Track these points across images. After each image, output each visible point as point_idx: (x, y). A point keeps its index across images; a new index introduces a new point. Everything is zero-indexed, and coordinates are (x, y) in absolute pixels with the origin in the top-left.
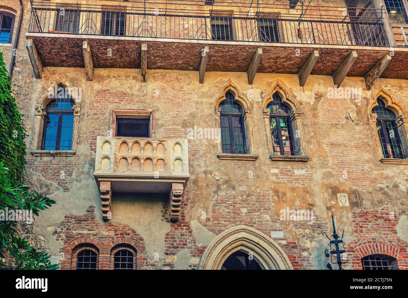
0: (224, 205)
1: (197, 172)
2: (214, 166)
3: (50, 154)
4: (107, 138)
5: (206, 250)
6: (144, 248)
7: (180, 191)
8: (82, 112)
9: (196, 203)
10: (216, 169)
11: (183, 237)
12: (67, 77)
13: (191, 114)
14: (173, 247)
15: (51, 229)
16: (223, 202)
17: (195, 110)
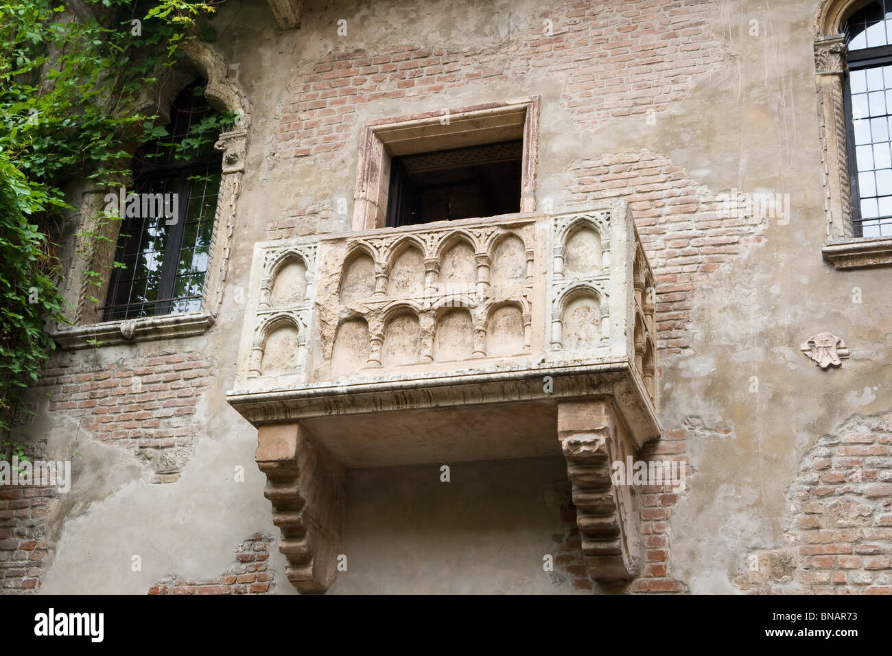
0: (865, 487)
1: (724, 342)
2: (810, 304)
3: (121, 335)
8: (252, 154)
9: (717, 485)
10: (820, 316)
13: (700, 87)
17: (718, 66)
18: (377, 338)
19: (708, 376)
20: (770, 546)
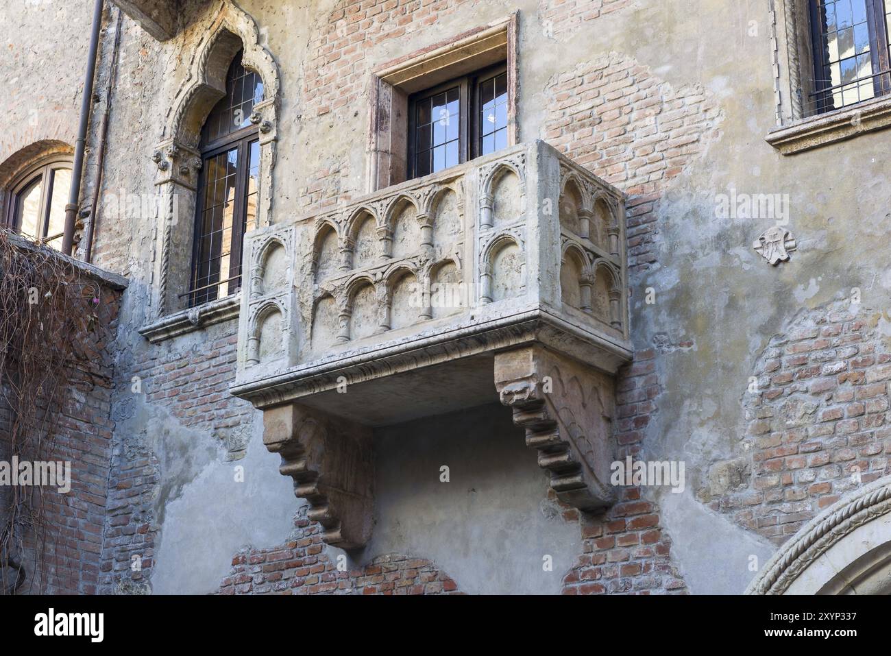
0: (810, 383)
1: (686, 250)
8: (282, 121)
16: (804, 368)
18: (343, 313)
19: (673, 289)
20: (727, 457)
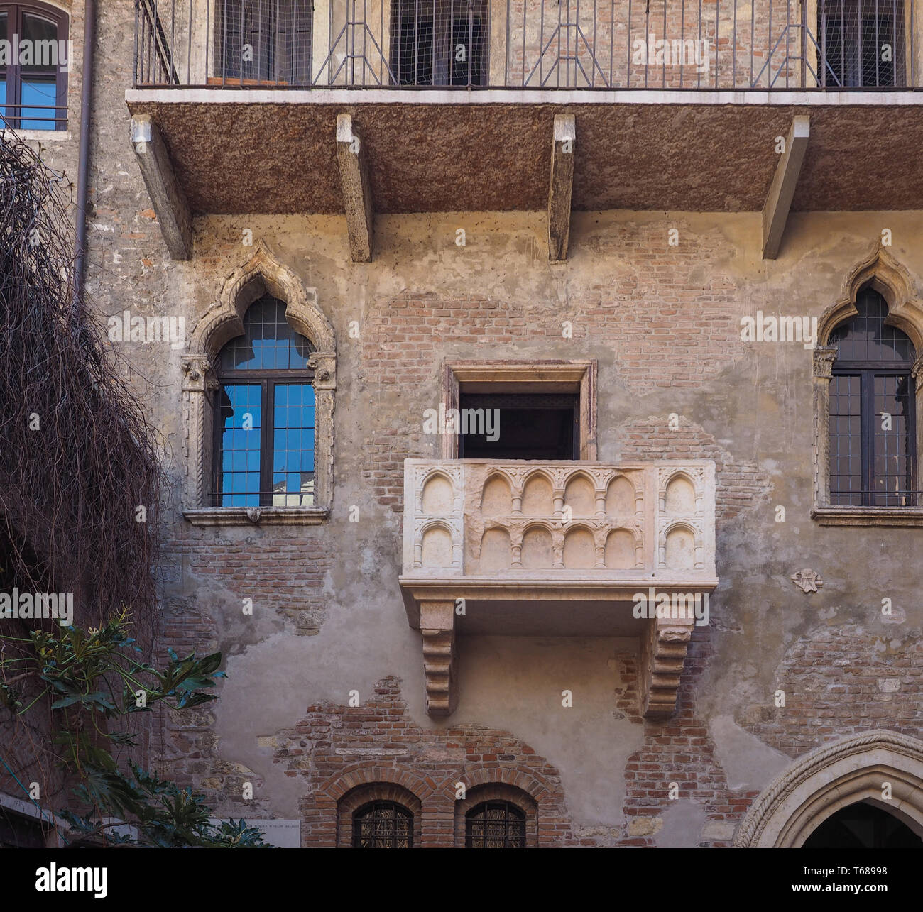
0: (825, 669)
1: (739, 568)
2: (799, 548)
3: (247, 518)
4: (438, 465)
5: (757, 802)
6: (559, 796)
7: (682, 630)
8: (342, 375)
9: (730, 663)
10: (806, 557)
11: (684, 765)
12: (279, 252)
13: (726, 371)
14: (650, 793)
15: (268, 745)
16: (821, 659)
17: (741, 357)
19: (727, 591)
20: (761, 702)
